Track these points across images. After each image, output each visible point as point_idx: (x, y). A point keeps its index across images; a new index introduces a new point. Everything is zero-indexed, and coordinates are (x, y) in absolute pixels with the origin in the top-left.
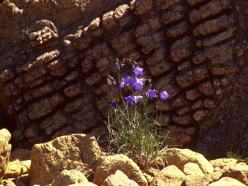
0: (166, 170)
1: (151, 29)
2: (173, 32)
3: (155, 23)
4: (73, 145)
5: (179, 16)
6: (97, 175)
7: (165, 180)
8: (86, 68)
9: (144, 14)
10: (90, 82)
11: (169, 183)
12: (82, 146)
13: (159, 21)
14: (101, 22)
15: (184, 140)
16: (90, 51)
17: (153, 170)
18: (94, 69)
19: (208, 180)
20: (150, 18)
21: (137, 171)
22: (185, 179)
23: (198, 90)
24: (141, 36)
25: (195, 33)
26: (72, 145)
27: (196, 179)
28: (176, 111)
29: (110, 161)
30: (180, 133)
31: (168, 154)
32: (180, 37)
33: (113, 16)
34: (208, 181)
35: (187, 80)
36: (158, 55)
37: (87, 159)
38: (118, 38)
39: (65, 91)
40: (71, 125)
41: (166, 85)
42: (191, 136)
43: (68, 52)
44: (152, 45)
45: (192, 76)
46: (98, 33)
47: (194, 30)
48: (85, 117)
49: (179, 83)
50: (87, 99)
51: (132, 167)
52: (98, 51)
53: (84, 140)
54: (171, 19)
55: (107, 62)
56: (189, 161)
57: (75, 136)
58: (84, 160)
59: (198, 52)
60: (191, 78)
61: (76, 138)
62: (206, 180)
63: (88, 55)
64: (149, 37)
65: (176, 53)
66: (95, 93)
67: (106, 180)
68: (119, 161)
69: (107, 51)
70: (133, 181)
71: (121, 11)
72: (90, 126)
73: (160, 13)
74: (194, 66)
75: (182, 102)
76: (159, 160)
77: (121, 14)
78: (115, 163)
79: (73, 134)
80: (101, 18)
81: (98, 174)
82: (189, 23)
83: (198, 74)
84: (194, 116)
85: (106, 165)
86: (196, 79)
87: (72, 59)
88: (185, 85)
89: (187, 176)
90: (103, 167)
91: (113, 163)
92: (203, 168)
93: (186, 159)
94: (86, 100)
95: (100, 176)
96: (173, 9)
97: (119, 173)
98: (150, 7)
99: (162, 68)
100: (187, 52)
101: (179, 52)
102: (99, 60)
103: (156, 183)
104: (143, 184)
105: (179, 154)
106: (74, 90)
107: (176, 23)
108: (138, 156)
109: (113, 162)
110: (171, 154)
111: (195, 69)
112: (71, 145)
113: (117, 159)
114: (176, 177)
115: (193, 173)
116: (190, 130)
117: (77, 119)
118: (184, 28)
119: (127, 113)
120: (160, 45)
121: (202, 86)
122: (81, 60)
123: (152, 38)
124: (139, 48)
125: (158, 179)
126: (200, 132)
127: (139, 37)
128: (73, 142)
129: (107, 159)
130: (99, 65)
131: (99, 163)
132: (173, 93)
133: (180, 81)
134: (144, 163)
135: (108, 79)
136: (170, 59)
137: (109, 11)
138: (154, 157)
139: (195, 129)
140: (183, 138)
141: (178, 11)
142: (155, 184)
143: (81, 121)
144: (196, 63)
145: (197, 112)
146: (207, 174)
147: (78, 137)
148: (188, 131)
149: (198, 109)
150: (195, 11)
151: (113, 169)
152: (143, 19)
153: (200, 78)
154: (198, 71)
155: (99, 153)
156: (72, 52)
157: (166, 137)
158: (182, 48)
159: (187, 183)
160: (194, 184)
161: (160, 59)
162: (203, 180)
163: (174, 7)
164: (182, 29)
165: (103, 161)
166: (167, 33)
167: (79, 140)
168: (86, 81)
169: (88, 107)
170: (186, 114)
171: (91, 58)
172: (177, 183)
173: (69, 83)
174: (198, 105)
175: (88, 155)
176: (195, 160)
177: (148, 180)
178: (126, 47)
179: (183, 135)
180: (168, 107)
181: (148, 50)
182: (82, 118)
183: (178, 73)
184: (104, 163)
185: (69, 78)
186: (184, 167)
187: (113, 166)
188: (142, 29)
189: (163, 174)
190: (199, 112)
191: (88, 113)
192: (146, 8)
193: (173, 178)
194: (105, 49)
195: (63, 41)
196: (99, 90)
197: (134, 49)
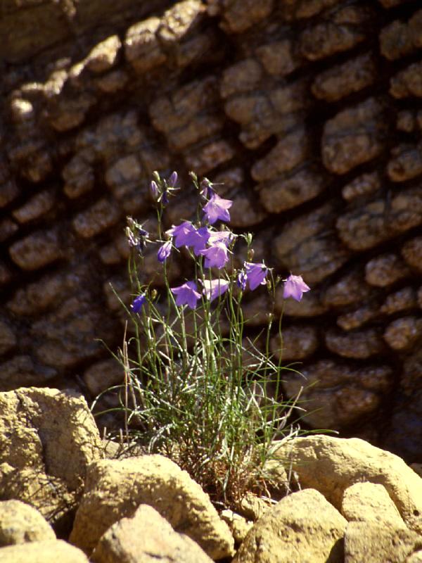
0: (291, 503)
1: (265, 75)
2: (331, 86)
3: (278, 57)
4: (20, 420)
5: (348, 39)
6: (84, 518)
7: (284, 534)
8: (74, 186)
9: (248, 31)
10: (85, 225)
11: (295, 543)
12: (46, 425)
13: (292, 51)
14: (121, 52)
15: (354, 403)
16: (88, 136)
17: (252, 500)
18: (99, 190)
19: (410, 541)
20: (263, 42)
21: (202, 508)
22: (345, 535)
23: (401, 260)
24: (238, 94)
25: (396, 91)
26: (17, 422)
27: (377, 536)
28: (335, 319)
29: (123, 476)
30: (344, 383)
31: (300, 451)
32: (351, 100)
33: (157, 33)
34: (411, 544)
35: (368, 227)
36: (286, 152)
37: (60, 465)
38: (170, 99)
39: (13, 250)
40: (29, 351)
41: (308, 240)
42: (378, 392)
43: (23, 138)
44: (268, 122)
45: (382, 216)
46: (111, 84)
47: (392, 81)
48: (71, 328)
49: (347, 238)
50: (76, 275)
51: (185, 496)
52: (112, 138)
53: (52, 407)
54: (327, 48)
55: (137, 170)
56: (362, 477)
57: (29, 394)
58: (51, 468)
59: (403, 146)
60: (380, 222)
61: (29, 401)
62: (406, 540)
63: (82, 147)
64: (261, 100)
65: (338, 148)
66: (99, 258)
67: (108, 535)
68: (148, 478)
69: (136, 138)
70: (188, 539)
71: (179, 20)
72: (82, 355)
73: (296, 30)
74: (389, 189)
75: (352, 292)
76: (273, 472)
77: (181, 30)
78: (136, 483)
79: (22, 389)
80: (122, 38)
81: (86, 515)
82: (378, 59)
83: (402, 211)
84: (389, 335)
85: (112, 487)
86: (394, 225)
87: (35, 158)
88: (364, 242)
89: (352, 523)
90: (101, 494)
91: (132, 483)
92: (403, 497)
93: (351, 470)
94: (73, 280)
95: (92, 518)
96: (332, 16)
97: (146, 513)
98: (264, 11)
99: (296, 191)
100: (371, 145)
101: (346, 147)
102: (113, 163)
103: (258, 544)
104: (218, 546)
105: (333, 452)
106: (39, 250)
107: (339, 58)
108: (208, 460)
109: (130, 479)
110: (309, 452)
111: (393, 197)
112: (13, 421)
113: (142, 471)
114: (317, 526)
115: (369, 515)
116: (374, 376)
117: (44, 336)
118: (362, 73)
119: (180, 331)
120: (290, 122)
121: (413, 247)
122: (60, 163)
123: (270, 103)
124: (230, 131)
125: (264, 531)
126: (405, 382)
127: (231, 97)
128: (20, 413)
129: (115, 469)
130: (112, 177)
131: (91, 479)
132: (326, 265)
133: (347, 230)
134: (226, 480)
135: (128, 228)
136: (320, 164)
137: (145, 17)
138: (257, 462)
139: (389, 371)
140: (352, 397)
141: (345, 24)
142: (255, 547)
143: (56, 342)
144: (396, 177)
145: (394, 323)
146: (412, 516)
147: (35, 396)
148: (368, 380)
149: (400, 315)
150: (396, 26)
151: (131, 501)
152: (244, 46)
153: (406, 222)
154: (401, 202)
155: (96, 446)
156: (35, 139)
157: (293, 406)
158: (357, 135)
159: (350, 547)
160: (370, 550)
161: (290, 165)
162: (397, 539)
163: (335, 13)
164: (358, 77)
165: (103, 475)
166: (314, 89)
167: (40, 407)
168: (76, 222)
169: (80, 301)
170: (365, 327)
171: (90, 158)
172: (320, 543)
173: (27, 229)
174: (399, 302)
175: (64, 454)
176: (378, 473)
177: (234, 532)
178: (192, 128)
179: (352, 388)
180: (312, 307)
181: (257, 138)
182: (61, 332)
183: (343, 207)
184: (105, 481)
185: (25, 214)
186: (345, 495)
187: (130, 492)
188: (240, 75)
189: (279, 517)
190: (402, 324)
191: (80, 317)
192: (254, 13)
193: (309, 528)
194: (132, 133)
195: (10, 102)
196: (112, 251)
197: (216, 132)
